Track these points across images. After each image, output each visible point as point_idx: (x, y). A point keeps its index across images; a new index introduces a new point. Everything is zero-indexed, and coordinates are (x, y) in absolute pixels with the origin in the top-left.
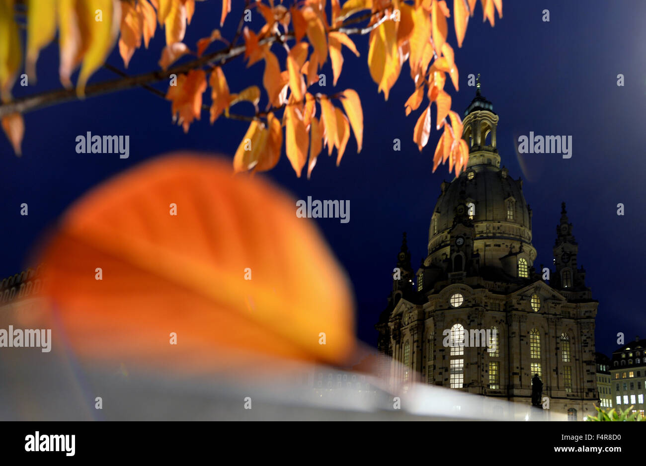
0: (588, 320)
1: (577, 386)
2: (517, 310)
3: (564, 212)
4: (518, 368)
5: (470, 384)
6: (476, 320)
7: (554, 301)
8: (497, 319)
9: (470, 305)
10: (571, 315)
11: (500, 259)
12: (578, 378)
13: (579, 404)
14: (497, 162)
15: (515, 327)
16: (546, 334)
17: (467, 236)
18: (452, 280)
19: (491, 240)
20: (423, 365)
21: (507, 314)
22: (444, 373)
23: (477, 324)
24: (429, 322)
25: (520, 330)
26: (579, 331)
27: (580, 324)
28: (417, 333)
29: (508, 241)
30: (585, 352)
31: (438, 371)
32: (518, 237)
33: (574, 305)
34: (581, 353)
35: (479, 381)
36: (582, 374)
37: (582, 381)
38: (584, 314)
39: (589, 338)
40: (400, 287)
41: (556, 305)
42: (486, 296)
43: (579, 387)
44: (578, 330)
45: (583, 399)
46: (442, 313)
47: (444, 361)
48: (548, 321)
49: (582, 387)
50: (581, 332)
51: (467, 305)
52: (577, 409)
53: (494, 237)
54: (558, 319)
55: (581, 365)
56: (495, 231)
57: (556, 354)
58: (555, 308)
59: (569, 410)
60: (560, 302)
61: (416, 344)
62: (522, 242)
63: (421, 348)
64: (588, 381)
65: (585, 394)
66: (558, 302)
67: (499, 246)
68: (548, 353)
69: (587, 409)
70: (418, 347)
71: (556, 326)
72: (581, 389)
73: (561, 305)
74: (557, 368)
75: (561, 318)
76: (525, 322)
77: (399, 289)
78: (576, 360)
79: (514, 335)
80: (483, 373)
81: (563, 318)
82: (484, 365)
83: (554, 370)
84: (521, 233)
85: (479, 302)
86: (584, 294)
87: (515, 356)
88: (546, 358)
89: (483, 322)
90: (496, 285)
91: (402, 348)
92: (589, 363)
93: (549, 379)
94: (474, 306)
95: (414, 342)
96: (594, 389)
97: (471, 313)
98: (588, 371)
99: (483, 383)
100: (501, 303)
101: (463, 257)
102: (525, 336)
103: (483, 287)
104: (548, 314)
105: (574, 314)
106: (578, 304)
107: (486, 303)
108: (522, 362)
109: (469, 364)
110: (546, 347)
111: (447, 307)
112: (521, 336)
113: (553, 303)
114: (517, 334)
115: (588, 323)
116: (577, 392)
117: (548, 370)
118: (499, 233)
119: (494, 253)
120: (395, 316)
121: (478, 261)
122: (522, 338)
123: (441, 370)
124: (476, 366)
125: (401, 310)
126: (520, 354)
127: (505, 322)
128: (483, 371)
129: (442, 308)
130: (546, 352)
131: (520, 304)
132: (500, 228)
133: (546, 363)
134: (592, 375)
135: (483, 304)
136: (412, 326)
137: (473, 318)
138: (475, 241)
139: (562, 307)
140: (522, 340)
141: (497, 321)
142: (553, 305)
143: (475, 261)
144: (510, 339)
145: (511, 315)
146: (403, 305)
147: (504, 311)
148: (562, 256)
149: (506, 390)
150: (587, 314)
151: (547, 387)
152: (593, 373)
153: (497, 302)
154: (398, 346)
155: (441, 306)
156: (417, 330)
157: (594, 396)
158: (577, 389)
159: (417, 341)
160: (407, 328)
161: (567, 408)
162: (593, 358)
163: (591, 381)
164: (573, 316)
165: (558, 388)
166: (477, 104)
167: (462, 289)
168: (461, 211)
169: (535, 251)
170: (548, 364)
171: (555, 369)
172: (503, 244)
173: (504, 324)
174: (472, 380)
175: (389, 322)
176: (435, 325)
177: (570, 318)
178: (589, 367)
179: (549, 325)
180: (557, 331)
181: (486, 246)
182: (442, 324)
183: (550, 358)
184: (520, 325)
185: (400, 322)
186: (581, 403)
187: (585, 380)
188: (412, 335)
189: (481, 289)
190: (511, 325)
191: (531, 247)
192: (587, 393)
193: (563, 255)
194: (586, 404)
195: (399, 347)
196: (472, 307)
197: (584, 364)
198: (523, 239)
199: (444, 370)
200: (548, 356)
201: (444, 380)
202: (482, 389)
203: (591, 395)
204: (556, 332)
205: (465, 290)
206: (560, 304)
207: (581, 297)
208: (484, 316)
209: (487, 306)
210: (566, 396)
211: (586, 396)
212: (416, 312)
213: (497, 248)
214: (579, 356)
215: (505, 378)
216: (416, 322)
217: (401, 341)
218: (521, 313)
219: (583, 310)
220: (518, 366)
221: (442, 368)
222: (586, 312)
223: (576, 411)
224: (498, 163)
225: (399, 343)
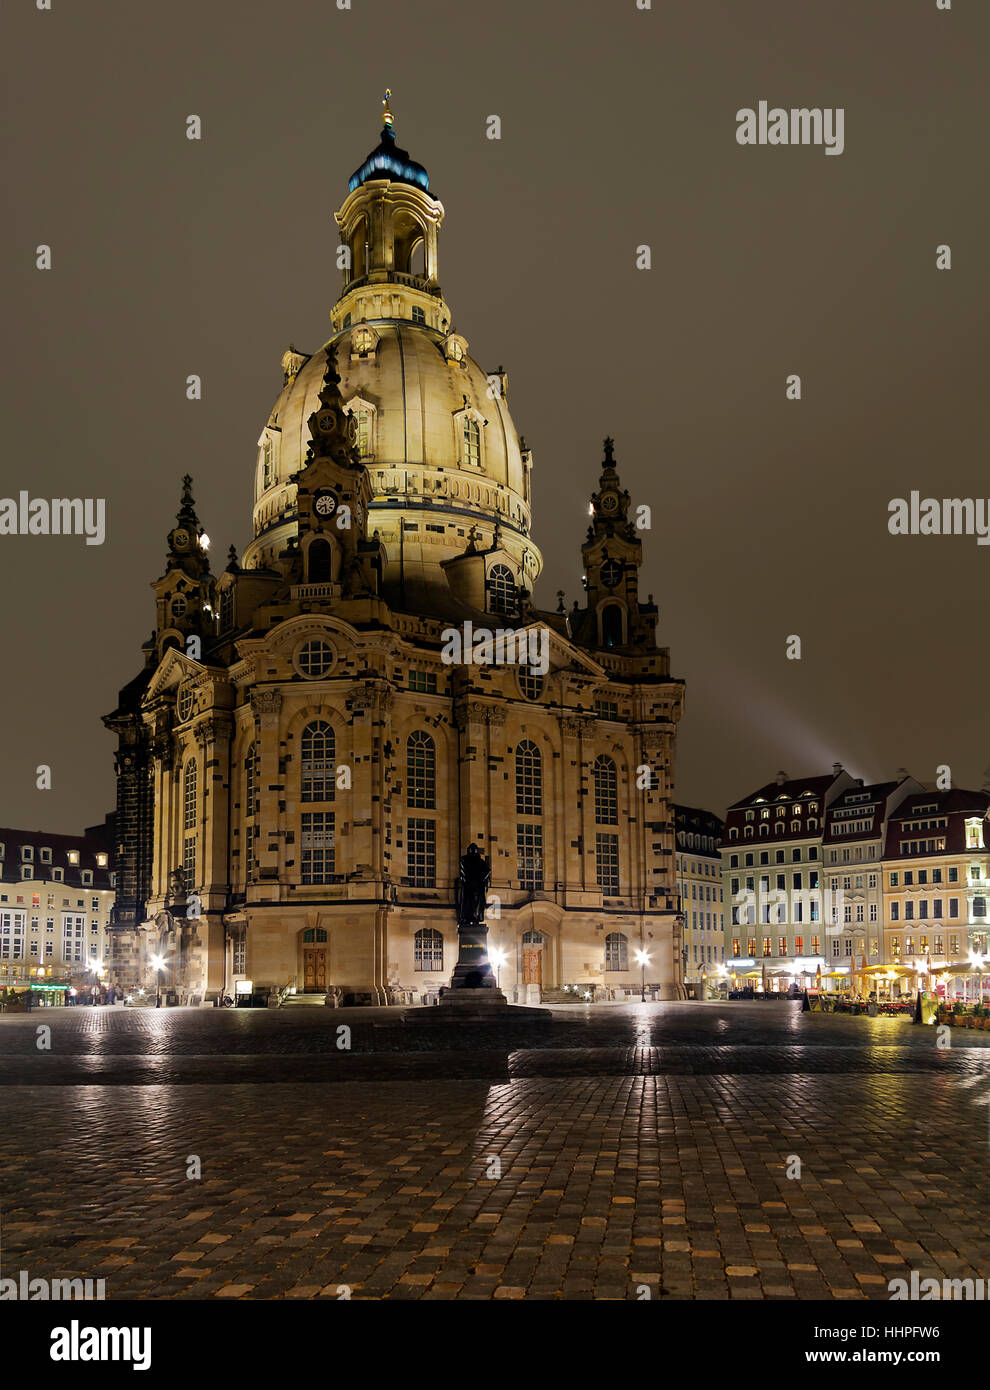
0: (658, 726)
1: (631, 881)
2: (479, 691)
3: (609, 463)
4: (480, 836)
5: (353, 875)
6: (367, 711)
7: (575, 676)
8: (429, 713)
9: (353, 673)
10: (620, 713)
11: (443, 564)
12: (634, 863)
13: (634, 924)
14: (440, 320)
15: (475, 735)
16: (556, 755)
17: (343, 493)
18: (301, 606)
19: (420, 513)
20: (234, 827)
21: (454, 702)
22: (282, 846)
23: (370, 724)
24: (245, 713)
25: (488, 744)
26: (639, 751)
27: (641, 734)
28: (214, 741)
29: (464, 519)
30: (650, 801)
31: (265, 840)
32: (492, 514)
33: (626, 688)
34: (641, 804)
35: (378, 867)
36: (642, 852)
37: (642, 869)
38: (652, 711)
39: (660, 768)
40: (176, 619)
41: (581, 687)
42: (395, 653)
43: (634, 884)
44: (635, 750)
45: (642, 913)
46: (276, 690)
47: (283, 814)
48: (560, 724)
49: (643, 885)
50: (644, 753)
51: (345, 673)
52: (629, 936)
53: (426, 505)
54: (586, 719)
55: (641, 833)
56: (428, 492)
57: (580, 805)
58: (578, 693)
59: (608, 938)
60: (591, 678)
61: (211, 771)
62: (498, 523)
63: (225, 781)
64: (656, 871)
65: (647, 900)
66: (586, 677)
67: (441, 530)
68: (559, 802)
69: (651, 935)
70: (215, 778)
71: (580, 737)
72: (639, 889)
73: (593, 687)
74: (581, 838)
75: (594, 718)
76: (501, 724)
77: (172, 626)
78: (630, 820)
79: (471, 756)
80: (386, 848)
81: (598, 717)
82: (393, 828)
83: (574, 844)
84: (500, 504)
85: (376, 668)
86: (652, 663)
87: (474, 808)
88: (555, 815)
89: (387, 718)
90: (425, 625)
91: (177, 781)
92: (658, 828)
93: (560, 864)
94: (361, 675)
95: (207, 765)
96: (669, 890)
97: (354, 694)
98: (656, 846)
99: (390, 872)
100: (438, 674)
101: (332, 547)
102: (500, 760)
103: (386, 628)
104: (562, 707)
105: (627, 712)
106: (637, 686)
107: (398, 670)
108: (492, 821)
109: (350, 825)
110: (554, 788)
111: (289, 675)
112: (490, 758)
113: (573, 681)
114: (480, 752)
115: (658, 732)
116: (631, 896)
117: (560, 843)
118: (440, 497)
119: (428, 547)
120: (157, 695)
121: (377, 563)
122: (492, 763)
123: (276, 838)
124: (370, 828)
125: (172, 680)
126: (489, 802)
127: (450, 721)
128: (388, 842)
129: (273, 677)
130: (555, 799)
131: (488, 678)
132: (443, 484)
133: (555, 825)
134: (666, 856)
135: (389, 673)
136: (200, 723)
137: (359, 706)
138: (370, 511)
139: (596, 691)
140: (494, 768)
141: (427, 719)
142: (575, 686)
143: (367, 561)
144: (462, 764)
145: (465, 706)
146: (177, 666)
147: (447, 693)
148: (604, 568)
149: (452, 892)
150: (658, 713)
151: (556, 884)
152: (668, 852)
153: (429, 670)
154: (166, 774)
155: (273, 672)
156: (215, 733)
157: (669, 904)
158: (630, 889)
159: (215, 763)
160: (189, 728)
161: (603, 934)
162: (669, 818)
163: (664, 871)
164: (625, 716)
165: (584, 887)
166: (382, 163)
167: (329, 629)
168: (327, 423)
169: (538, 553)
170: (559, 826)
171: (577, 840)
172: (450, 526)
173: (446, 726)
174: (358, 866)
175: (143, 711)
176: (257, 722)
177: (615, 718)
178: (658, 838)
179: (562, 732)
180: (584, 749)
181: (406, 527)
182: (276, 720)
183: (564, 816)
184: (488, 729)
185: (172, 712)
186: (638, 922)
187: (650, 868)
188: (201, 746)
189: (381, 632)
190: (464, 730)
191: (527, 542)
192: (653, 899)
193: (606, 567)
194: (650, 924)
195: (171, 778)
196: (356, 678)
197: (649, 831)
198: (504, 519)
199: (283, 838)
200: (559, 810)
201: (283, 863)
202: (385, 887)
203: (661, 902)
204: (580, 752)
205: (336, 631)
206: (590, 683)
207: (645, 670)
208: (392, 704)
209: (401, 678)
210: (602, 906)
211: (651, 906)
212: (211, 685)
213: (434, 534)
214: (637, 813)
215: (449, 863)
216: (210, 713)
217: (177, 763)
218: (490, 701)
219: (649, 703)
220: (482, 830)
221: (278, 834)
222: (655, 706)
223: (625, 938)
224: (444, 321)
225: (171, 769)
